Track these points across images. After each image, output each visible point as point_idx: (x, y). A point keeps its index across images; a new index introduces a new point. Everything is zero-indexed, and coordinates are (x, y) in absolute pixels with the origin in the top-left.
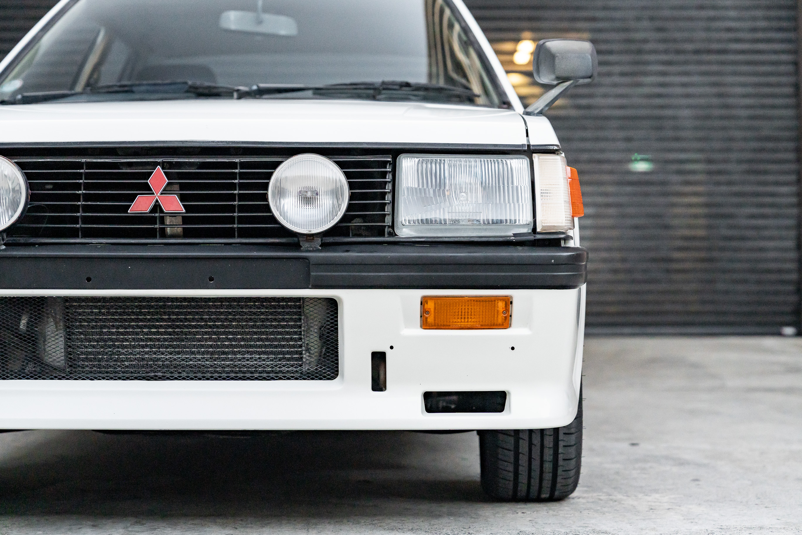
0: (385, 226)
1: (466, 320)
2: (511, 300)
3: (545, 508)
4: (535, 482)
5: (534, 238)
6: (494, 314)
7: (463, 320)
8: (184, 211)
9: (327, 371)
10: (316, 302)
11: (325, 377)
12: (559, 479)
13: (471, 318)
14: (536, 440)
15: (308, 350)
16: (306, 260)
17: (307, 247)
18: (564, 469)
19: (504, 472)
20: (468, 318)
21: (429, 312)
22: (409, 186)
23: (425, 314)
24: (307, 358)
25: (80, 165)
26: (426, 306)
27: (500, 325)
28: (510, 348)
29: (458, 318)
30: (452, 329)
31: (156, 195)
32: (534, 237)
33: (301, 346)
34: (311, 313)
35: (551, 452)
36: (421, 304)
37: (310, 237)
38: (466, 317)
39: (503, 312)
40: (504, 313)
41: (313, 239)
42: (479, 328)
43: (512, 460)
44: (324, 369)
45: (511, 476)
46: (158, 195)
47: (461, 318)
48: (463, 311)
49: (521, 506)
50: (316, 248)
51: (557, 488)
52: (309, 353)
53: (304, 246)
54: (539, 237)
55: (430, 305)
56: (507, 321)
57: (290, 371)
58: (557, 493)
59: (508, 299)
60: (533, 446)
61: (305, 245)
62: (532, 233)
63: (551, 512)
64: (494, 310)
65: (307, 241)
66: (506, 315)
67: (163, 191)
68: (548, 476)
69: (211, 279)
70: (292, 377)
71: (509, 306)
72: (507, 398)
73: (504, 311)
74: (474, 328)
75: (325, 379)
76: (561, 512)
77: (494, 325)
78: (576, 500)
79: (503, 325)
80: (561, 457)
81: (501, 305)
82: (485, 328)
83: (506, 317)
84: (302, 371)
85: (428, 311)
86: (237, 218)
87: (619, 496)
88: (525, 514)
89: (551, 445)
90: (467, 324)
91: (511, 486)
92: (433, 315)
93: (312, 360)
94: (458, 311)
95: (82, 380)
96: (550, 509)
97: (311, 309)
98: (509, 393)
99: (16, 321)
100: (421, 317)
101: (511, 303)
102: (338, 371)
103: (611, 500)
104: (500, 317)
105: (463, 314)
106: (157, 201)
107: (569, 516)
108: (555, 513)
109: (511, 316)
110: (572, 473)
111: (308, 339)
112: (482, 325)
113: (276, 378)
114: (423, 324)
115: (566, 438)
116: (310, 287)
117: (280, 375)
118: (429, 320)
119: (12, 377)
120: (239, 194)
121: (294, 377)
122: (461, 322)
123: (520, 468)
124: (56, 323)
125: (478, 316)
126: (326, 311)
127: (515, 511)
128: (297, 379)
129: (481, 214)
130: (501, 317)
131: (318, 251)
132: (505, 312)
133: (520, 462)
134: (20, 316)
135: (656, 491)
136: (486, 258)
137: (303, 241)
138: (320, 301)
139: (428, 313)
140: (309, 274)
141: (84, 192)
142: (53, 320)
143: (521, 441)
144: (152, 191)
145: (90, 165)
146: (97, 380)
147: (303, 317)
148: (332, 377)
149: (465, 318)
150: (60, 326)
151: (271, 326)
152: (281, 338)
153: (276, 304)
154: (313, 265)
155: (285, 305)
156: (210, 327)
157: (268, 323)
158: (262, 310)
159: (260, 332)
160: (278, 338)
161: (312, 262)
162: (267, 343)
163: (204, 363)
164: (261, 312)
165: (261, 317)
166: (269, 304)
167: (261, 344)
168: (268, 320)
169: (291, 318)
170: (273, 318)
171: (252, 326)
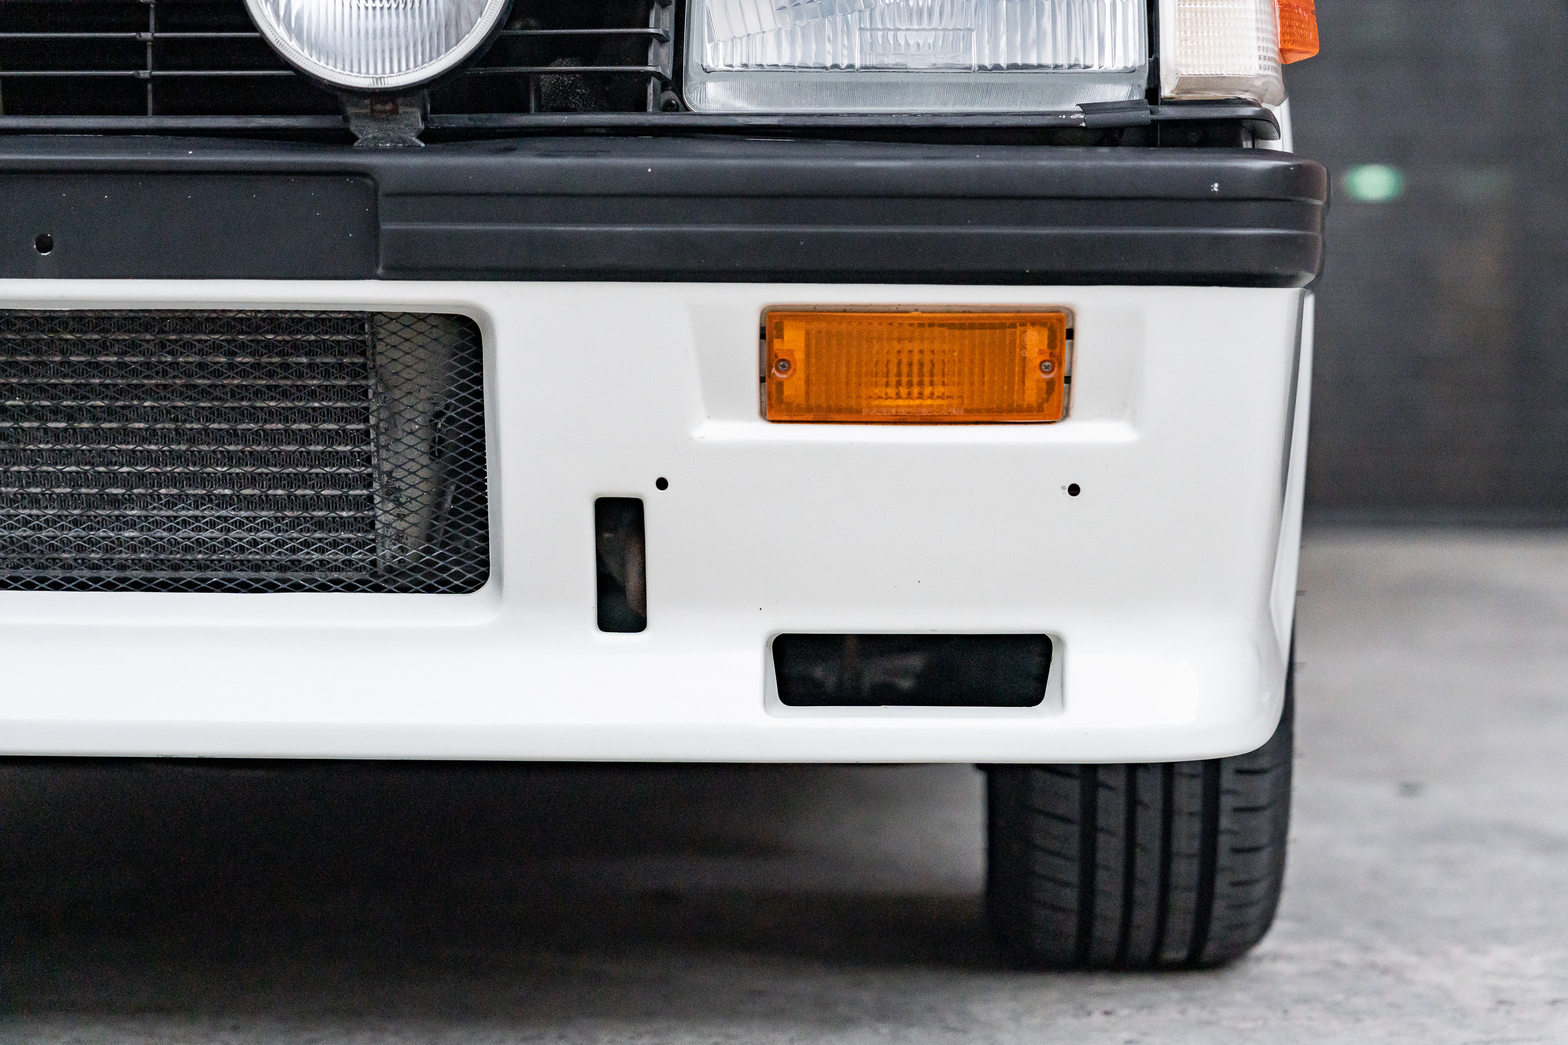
0: (649, 75)
1: (916, 390)
2: (1068, 326)
3: (1175, 995)
4: (1145, 916)
5: (1155, 117)
6: (1012, 372)
7: (903, 391)
9: (450, 563)
10: (408, 330)
11: (444, 583)
12: (1219, 907)
13: (932, 384)
14: (1150, 792)
15: (392, 493)
17: (374, 138)
18: (1235, 879)
19: (1049, 885)
20: (921, 383)
21: (788, 362)
23: (774, 370)
24: (391, 518)
26: (777, 344)
27: (1030, 410)
28: (1063, 488)
29: (887, 385)
30: (866, 423)
32: (1152, 113)
33: (368, 481)
34: (393, 367)
35: (1197, 827)
36: (762, 336)
37: (384, 103)
38: (915, 379)
39: (1042, 363)
40: (1047, 367)
41: (395, 111)
42: (958, 419)
43: (1073, 847)
44: (442, 557)
45: (1070, 898)
47: (899, 384)
48: (905, 361)
49: (1101, 984)
50: (405, 140)
51: (1211, 934)
52: (397, 503)
53: (362, 132)
54: (1167, 112)
55: (793, 339)
56: (1055, 395)
57: (329, 563)
58: (1211, 949)
59: (1060, 320)
60: (1140, 808)
61: (367, 130)
62: (1146, 101)
63: (1194, 1012)
64: (1012, 360)
65: (373, 116)
66: (1052, 375)
68: (1184, 900)
69: (44, 245)
70: (337, 582)
71: (1062, 343)
72: (1053, 660)
73: (1045, 361)
74: (945, 419)
75: (445, 588)
76: (1225, 1012)
77: (1011, 410)
78: (1267, 967)
79: (1040, 409)
80: (1225, 842)
81: (1035, 340)
82: (980, 419)
83: (1051, 383)
84: (371, 563)
85: (784, 360)
86: (153, 47)
87: (1394, 955)
88: (1112, 1019)
89: (1197, 805)
90: (918, 406)
91: (1071, 925)
92: (800, 374)
93: (402, 525)
94: (888, 362)
96: (1190, 999)
97: (394, 354)
98: (1060, 641)
100: (762, 380)
101: (1070, 334)
102: (486, 563)
103: (1373, 966)
104: (1030, 384)
105: (905, 369)
107: (1249, 1025)
108: (1205, 1015)
109: (1068, 380)
110: (1260, 890)
111: (390, 457)
112: (968, 411)
113: (282, 586)
114: (771, 406)
115: (1243, 784)
116: (380, 271)
117: (297, 576)
118: (788, 391)
121: (341, 581)
122: (898, 396)
123: (1101, 875)
125: (956, 379)
126: (443, 361)
127: (1082, 1007)
128: (350, 588)
129: (974, 33)
130: (1035, 379)
131: (410, 149)
132: (1047, 364)
133: (1100, 856)
135: (1500, 936)
136: (983, 174)
137: (358, 116)
138: (422, 327)
139: (783, 366)
140: (377, 227)
143: (1102, 795)
147: (372, 385)
148: (468, 583)
149: (910, 384)
151: (272, 415)
152: (301, 452)
153: (284, 340)
154: (388, 195)
155: (316, 341)
156: (70, 416)
157: (258, 404)
158: (240, 359)
159: (234, 435)
160: (294, 452)
161: (384, 187)
162: (259, 471)
163: (43, 535)
164: (237, 367)
165: (236, 382)
166: (260, 338)
167: (237, 474)
168: (258, 393)
169: (334, 387)
170: (276, 387)
171: (205, 413)
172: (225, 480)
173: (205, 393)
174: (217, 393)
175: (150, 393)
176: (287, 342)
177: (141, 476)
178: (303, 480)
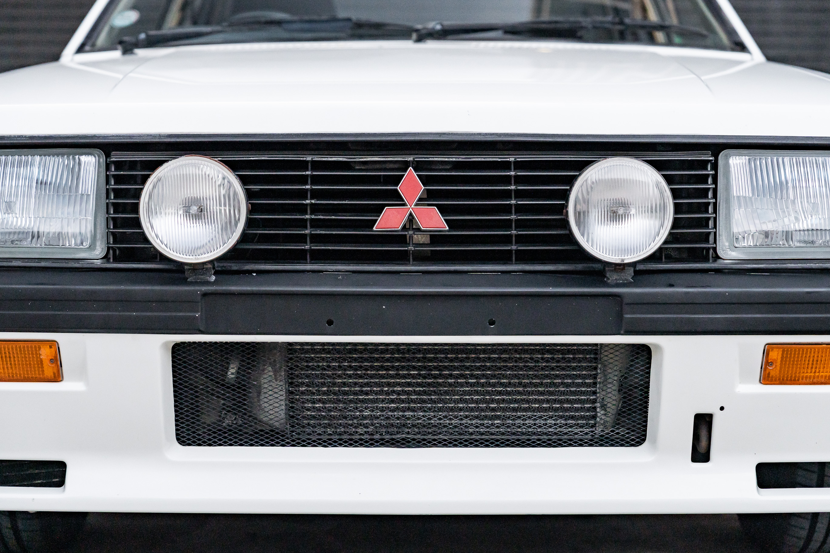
0: (709, 248)
8: (447, 228)
9: (631, 435)
11: (627, 443)
15: (603, 407)
16: (618, 298)
17: (616, 279)
20: (823, 370)
21: (773, 363)
22: (741, 194)
23: (767, 365)
24: (603, 417)
25: (303, 165)
26: (770, 355)
31: (409, 207)
33: (594, 401)
34: (611, 361)
36: (764, 353)
37: (620, 267)
41: (624, 270)
44: (627, 433)
46: (412, 207)
47: (814, 371)
48: (818, 362)
50: (627, 280)
52: (606, 411)
53: (611, 277)
55: (775, 355)
61: (613, 277)
65: (616, 271)
67: (419, 200)
69: (492, 323)
70: (581, 440)
84: (595, 434)
85: (771, 362)
86: (515, 237)
92: (778, 368)
93: (608, 419)
94: (811, 363)
95: (312, 446)
97: (611, 356)
99: (222, 371)
100: (762, 368)
102: (645, 435)
106: (411, 214)
111: (604, 393)
113: (559, 442)
114: (763, 378)
116: (621, 333)
118: (771, 373)
119: (221, 442)
120: (516, 205)
121: (583, 440)
124: (275, 372)
126: (629, 358)
131: (631, 284)
134: (228, 363)
139: (771, 364)
140: (622, 316)
141: (313, 201)
142: (272, 368)
144: (403, 200)
145: (316, 165)
146: (332, 447)
147: (599, 366)
148: (638, 442)
150: (280, 375)
151: (557, 376)
152: (567, 391)
153: (564, 349)
154: (627, 304)
155: (576, 349)
156: (477, 377)
157: (552, 373)
158: (546, 356)
159: (541, 384)
160: (564, 391)
161: (626, 300)
162: (550, 398)
163: (464, 422)
164: (545, 359)
165: (544, 364)
166: (555, 348)
167: (541, 399)
168: (553, 369)
169: (582, 366)
170: (559, 366)
171: (531, 376)
172: (536, 401)
173: (531, 369)
174: (536, 369)
175: (510, 368)
176: (565, 349)
177: (503, 400)
178: (568, 401)
